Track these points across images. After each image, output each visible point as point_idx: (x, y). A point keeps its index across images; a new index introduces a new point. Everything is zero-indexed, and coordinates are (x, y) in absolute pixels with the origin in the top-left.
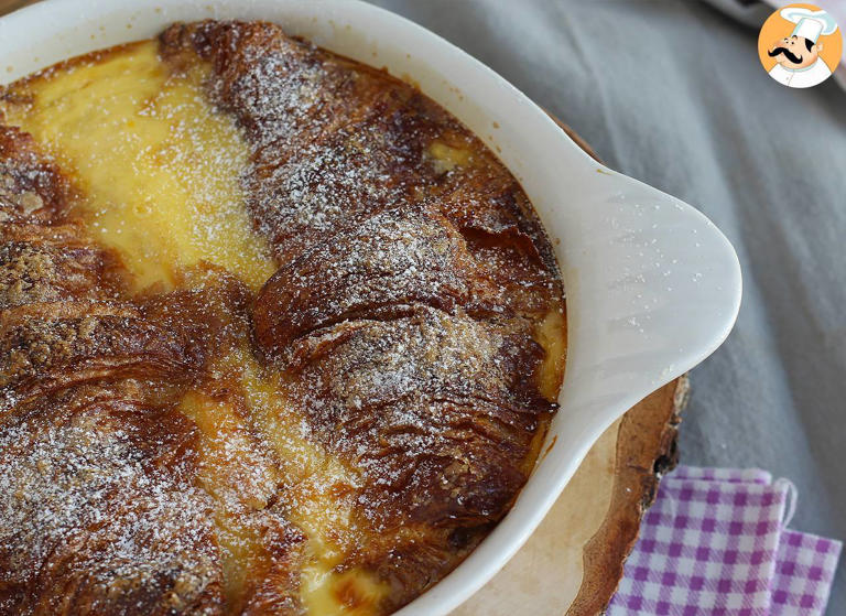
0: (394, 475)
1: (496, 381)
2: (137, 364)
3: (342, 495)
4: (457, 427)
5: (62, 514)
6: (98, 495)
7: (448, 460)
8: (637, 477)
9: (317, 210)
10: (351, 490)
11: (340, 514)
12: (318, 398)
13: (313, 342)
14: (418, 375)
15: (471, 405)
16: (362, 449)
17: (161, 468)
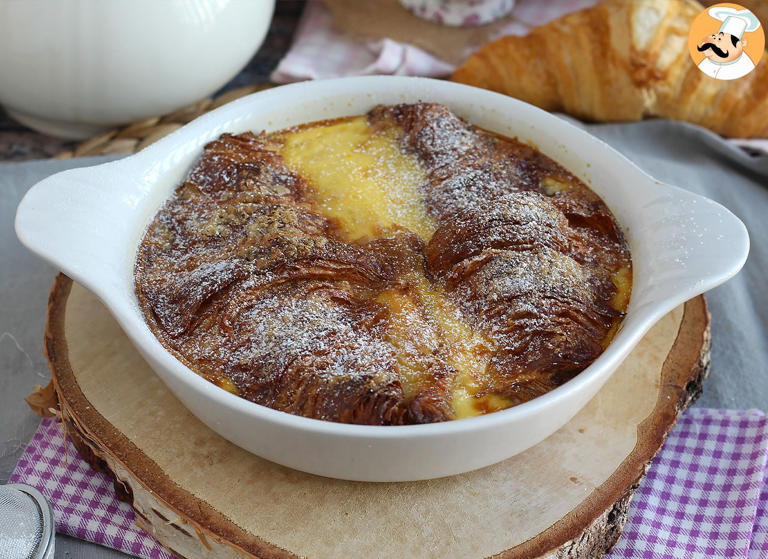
0: (516, 345)
1: (586, 293)
2: (351, 269)
3: (481, 354)
4: (560, 315)
5: (300, 341)
6: (323, 333)
7: (551, 334)
8: (674, 391)
9: (470, 200)
10: (488, 351)
11: (480, 366)
12: (468, 301)
13: (466, 262)
14: (535, 282)
15: (569, 304)
16: (496, 328)
17: (363, 327)
